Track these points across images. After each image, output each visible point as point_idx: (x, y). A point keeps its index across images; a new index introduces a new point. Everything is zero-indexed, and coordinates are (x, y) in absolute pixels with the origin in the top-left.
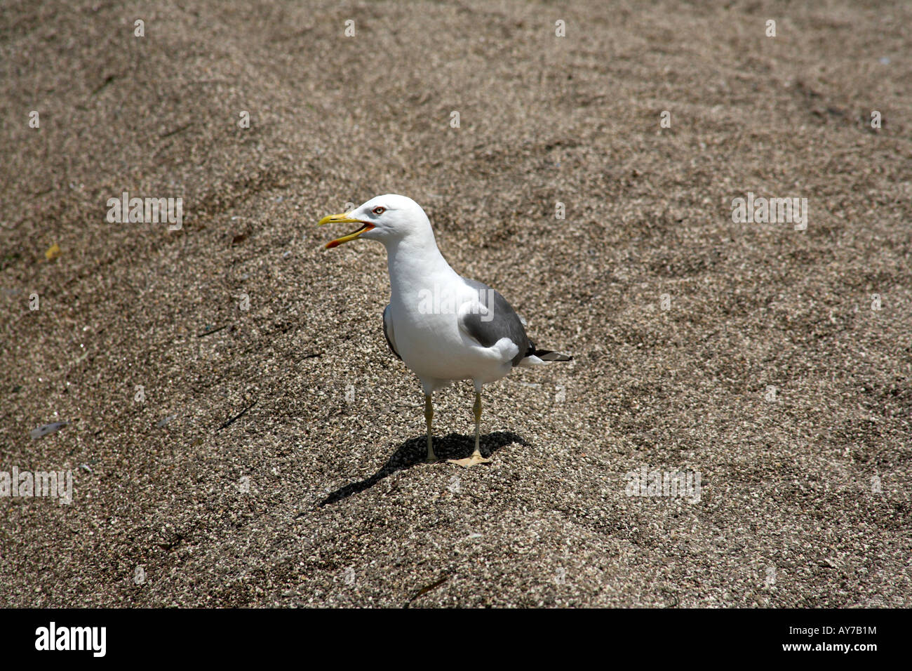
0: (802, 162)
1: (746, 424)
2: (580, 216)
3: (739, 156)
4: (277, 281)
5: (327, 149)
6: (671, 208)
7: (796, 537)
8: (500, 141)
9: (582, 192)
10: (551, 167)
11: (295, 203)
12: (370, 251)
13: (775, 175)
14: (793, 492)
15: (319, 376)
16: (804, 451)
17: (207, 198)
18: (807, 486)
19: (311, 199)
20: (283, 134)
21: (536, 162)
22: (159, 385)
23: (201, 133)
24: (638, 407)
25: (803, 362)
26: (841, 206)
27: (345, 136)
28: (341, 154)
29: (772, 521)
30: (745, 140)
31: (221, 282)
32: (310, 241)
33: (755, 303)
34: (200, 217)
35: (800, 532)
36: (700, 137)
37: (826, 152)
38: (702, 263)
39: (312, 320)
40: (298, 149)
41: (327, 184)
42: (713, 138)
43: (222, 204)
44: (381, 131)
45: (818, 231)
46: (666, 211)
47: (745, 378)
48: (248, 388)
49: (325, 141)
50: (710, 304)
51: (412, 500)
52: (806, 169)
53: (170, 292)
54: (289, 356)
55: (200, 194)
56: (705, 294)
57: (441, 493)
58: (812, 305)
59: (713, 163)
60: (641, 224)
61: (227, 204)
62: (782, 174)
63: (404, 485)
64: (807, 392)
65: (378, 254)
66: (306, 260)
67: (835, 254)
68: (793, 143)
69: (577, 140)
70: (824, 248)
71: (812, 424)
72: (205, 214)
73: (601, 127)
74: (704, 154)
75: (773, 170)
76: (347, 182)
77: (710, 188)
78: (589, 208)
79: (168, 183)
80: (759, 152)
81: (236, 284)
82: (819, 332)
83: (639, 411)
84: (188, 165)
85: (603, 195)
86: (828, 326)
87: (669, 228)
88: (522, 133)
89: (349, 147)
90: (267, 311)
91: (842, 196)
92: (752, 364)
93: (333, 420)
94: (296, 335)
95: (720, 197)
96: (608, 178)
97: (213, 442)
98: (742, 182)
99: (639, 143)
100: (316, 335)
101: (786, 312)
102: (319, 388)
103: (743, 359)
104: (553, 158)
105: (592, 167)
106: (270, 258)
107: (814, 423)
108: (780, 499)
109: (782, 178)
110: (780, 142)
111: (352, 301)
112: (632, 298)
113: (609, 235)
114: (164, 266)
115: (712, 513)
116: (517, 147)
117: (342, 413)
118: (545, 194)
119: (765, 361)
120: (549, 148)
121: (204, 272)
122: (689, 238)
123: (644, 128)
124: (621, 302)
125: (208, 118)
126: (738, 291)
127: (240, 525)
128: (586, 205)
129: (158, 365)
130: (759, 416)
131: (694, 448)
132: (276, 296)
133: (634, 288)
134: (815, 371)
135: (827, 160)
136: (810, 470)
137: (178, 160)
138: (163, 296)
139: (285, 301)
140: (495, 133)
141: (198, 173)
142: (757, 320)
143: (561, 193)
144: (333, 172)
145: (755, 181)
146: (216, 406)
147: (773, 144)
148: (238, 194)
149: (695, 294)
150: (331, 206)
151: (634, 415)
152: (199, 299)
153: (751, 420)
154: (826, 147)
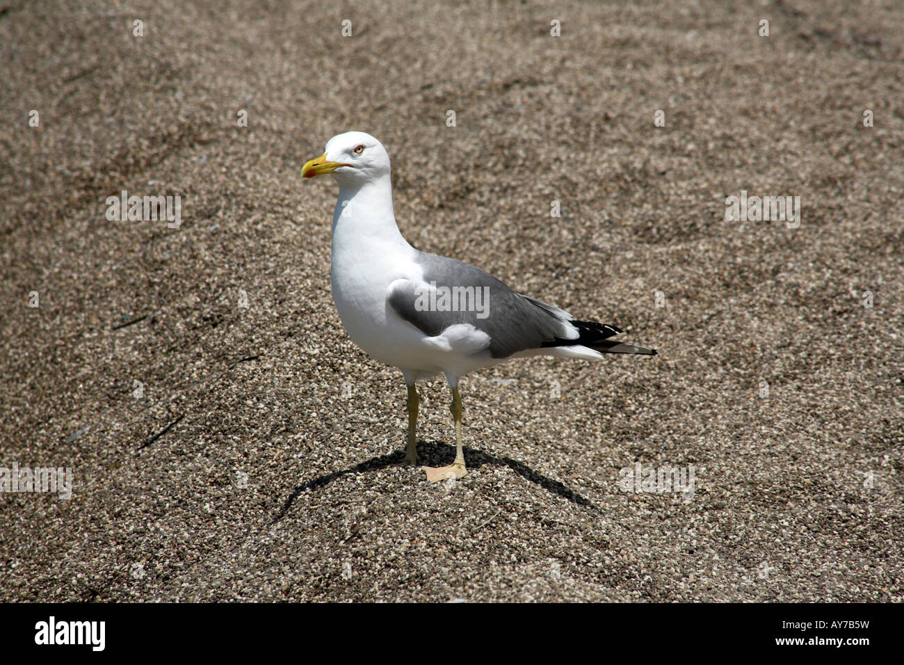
0: (795, 96)
1: (764, 429)
2: (547, 169)
3: (723, 92)
4: (204, 262)
5: (255, 94)
6: (652, 158)
7: (840, 578)
8: (451, 80)
9: (548, 139)
10: (510, 110)
11: (221, 165)
12: (311, 221)
13: (766, 114)
14: (830, 518)
15: (257, 384)
16: (837, 464)
17: (119, 156)
18: (847, 511)
19: (241, 159)
20: (204, 78)
21: (493, 104)
22: (67, 390)
23: (109, 77)
24: (633, 408)
25: (824, 347)
26: (846, 150)
27: (274, 76)
28: (271, 99)
29: (808, 557)
30: (728, 72)
31: (138, 261)
32: (241, 212)
33: (759, 273)
34: (112, 178)
35: (844, 571)
36: (676, 70)
37: (819, 83)
38: (693, 225)
39: (247, 313)
40: (222, 96)
41: (256, 137)
42: (691, 71)
43: (137, 163)
44: (315, 68)
45: (823, 181)
46: (646, 162)
47: (756, 367)
48: (174, 397)
49: (252, 85)
50: (708, 276)
51: (376, 550)
52: (801, 106)
53: (80, 272)
54: (221, 357)
55: (111, 152)
56: (701, 264)
57: (411, 541)
58: (828, 275)
59: (695, 101)
60: (618, 177)
61: (143, 163)
62: (774, 111)
63: (366, 530)
64: (832, 387)
65: (319, 224)
66: (237, 236)
67: (847, 210)
68: (781, 75)
69: (537, 77)
70: (833, 203)
71: (841, 426)
72: (117, 175)
73: (563, 60)
74: (682, 90)
75: (763, 109)
76: (280, 133)
77: (694, 132)
78: (557, 159)
79: (74, 137)
80: (745, 86)
81: (156, 265)
82: (838, 308)
83: (634, 413)
84: (97, 117)
85: (571, 142)
86: (847, 300)
87: (651, 182)
88: (475, 70)
89: (279, 89)
90: (193, 299)
91: (844, 138)
92: (763, 351)
93: (276, 440)
94: (228, 331)
95: (706, 142)
96: (576, 122)
97: (133, 466)
98: (729, 123)
99: (608, 79)
100: (252, 332)
101: (798, 285)
102: (258, 399)
103: (752, 345)
104: (512, 100)
105: (557, 110)
106: (195, 233)
107: (844, 425)
108: (814, 527)
109: (773, 116)
110: (766, 73)
111: (293, 289)
112: (617, 271)
113: (583, 192)
114: (72, 240)
115: (735, 547)
116: (470, 87)
117: (287, 430)
118: (506, 143)
119: (778, 347)
120: (507, 87)
121: (118, 249)
122: (676, 194)
123: (612, 60)
124: (604, 275)
125: (117, 59)
126: (739, 260)
127: (167, 578)
128: (554, 155)
129: (66, 365)
130: (779, 419)
131: (705, 461)
132: (204, 281)
133: (618, 258)
134: (839, 359)
135: (823, 94)
136: (847, 487)
137: (85, 109)
138: (71, 277)
139: (213, 287)
140: (445, 70)
141: (108, 126)
142: (765, 297)
143: (524, 141)
144: (263, 122)
145: (744, 121)
146: (136, 419)
147: (760, 76)
148: (155, 151)
149: (689, 264)
150: (263, 167)
151: (628, 417)
152: (113, 282)
153: (770, 424)
154: (820, 77)
